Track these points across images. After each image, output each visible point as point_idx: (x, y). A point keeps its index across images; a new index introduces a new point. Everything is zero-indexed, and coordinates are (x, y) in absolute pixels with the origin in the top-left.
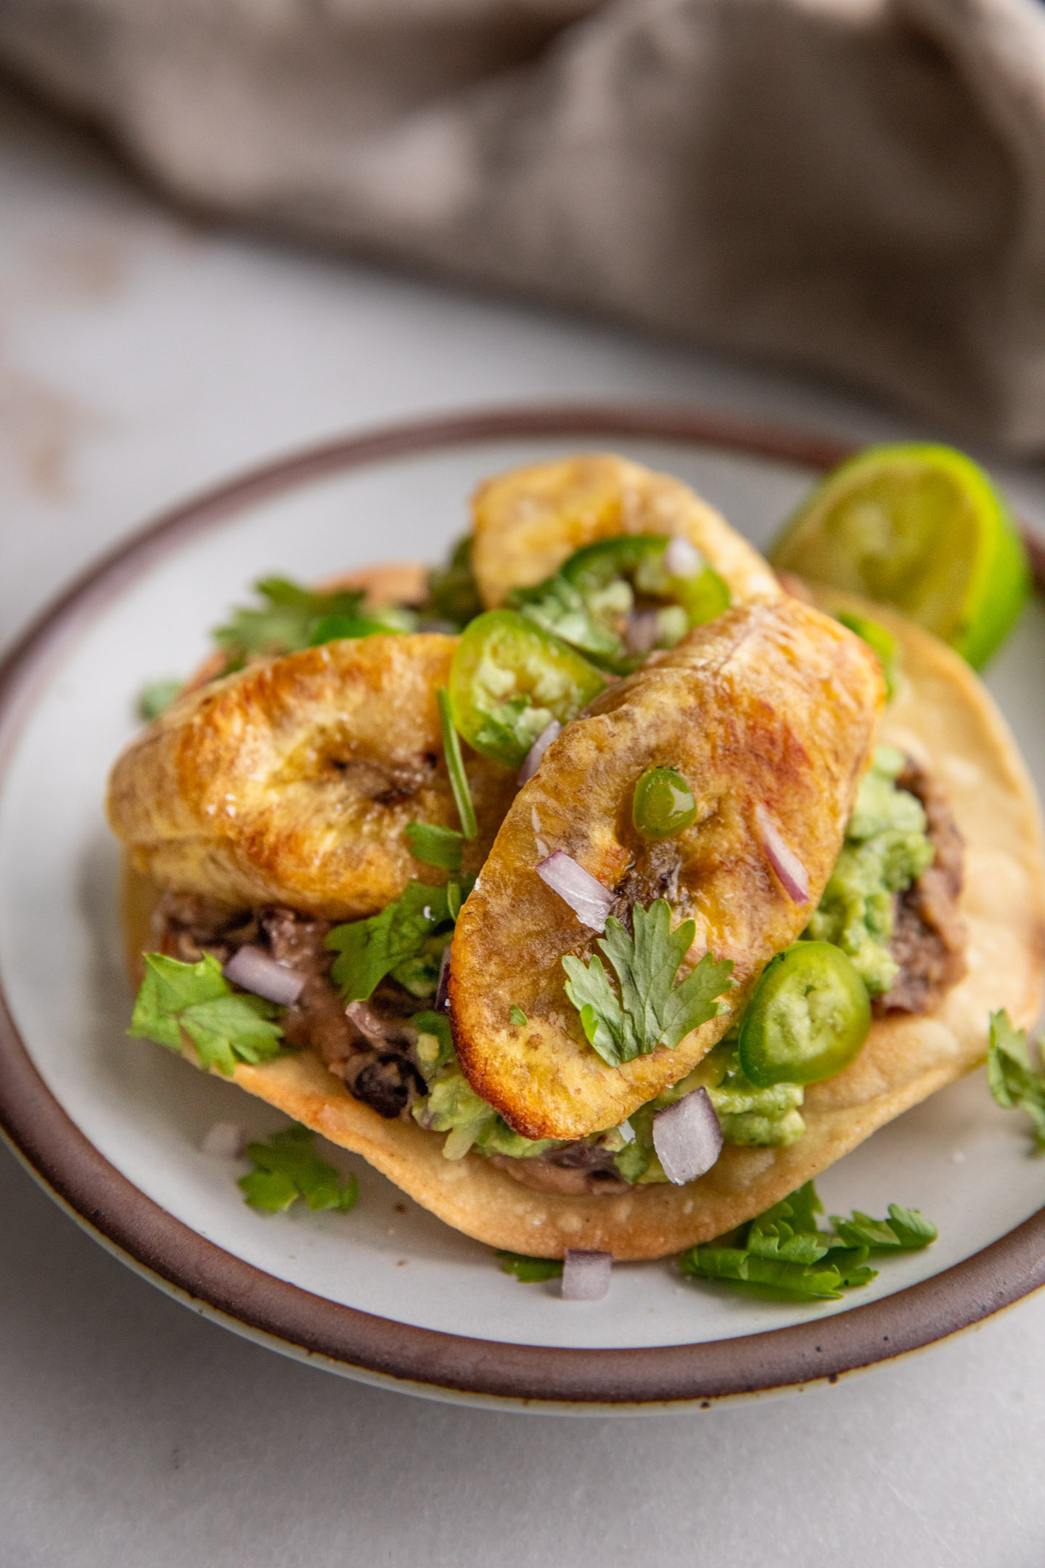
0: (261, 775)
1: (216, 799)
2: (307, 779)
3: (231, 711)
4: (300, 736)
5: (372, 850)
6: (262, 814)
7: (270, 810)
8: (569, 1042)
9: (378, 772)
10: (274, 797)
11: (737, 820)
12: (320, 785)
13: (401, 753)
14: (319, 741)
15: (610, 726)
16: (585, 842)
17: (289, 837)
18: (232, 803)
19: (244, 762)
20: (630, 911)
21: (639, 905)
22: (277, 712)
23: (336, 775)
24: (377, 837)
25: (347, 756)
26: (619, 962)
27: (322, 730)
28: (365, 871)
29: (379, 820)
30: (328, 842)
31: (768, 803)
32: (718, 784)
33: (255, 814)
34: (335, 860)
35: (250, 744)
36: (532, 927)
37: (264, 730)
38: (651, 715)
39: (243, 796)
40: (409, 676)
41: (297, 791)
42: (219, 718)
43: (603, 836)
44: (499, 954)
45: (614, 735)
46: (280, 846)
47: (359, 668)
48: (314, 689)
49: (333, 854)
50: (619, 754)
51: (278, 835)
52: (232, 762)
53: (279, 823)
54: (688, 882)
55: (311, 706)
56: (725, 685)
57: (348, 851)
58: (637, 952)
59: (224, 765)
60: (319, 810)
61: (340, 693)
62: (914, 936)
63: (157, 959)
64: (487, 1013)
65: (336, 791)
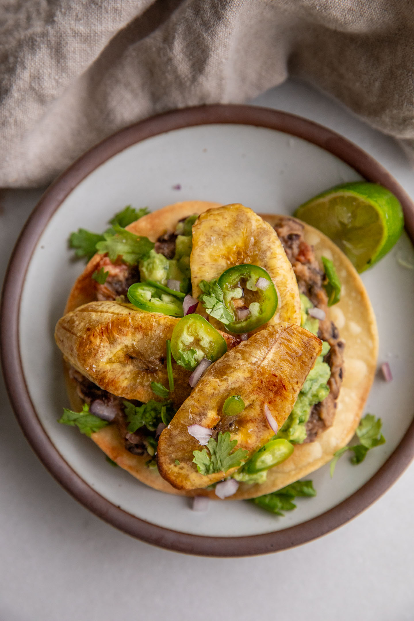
0: (104, 360)
1: (89, 365)
2: (120, 362)
3: (97, 336)
4: (119, 347)
5: (140, 388)
6: (104, 372)
7: (107, 371)
8: (193, 469)
9: (144, 363)
10: (108, 367)
11: (258, 408)
12: (124, 365)
13: (152, 358)
14: (125, 350)
15: (219, 383)
16: (205, 417)
17: (112, 381)
18: (95, 368)
19: (100, 354)
20: (218, 434)
21: (221, 433)
22: (112, 339)
23: (130, 362)
24: (141, 384)
25: (134, 355)
26: (212, 449)
27: (127, 346)
28: (136, 394)
29: (143, 378)
30: (125, 384)
31: (270, 403)
32: (253, 397)
33: (102, 371)
34: (127, 390)
35: (102, 349)
36: (184, 440)
37: (107, 344)
38: (234, 379)
39: (98, 366)
40: (158, 331)
41: (116, 366)
42: (92, 339)
43: (212, 414)
44: (173, 445)
45: (220, 386)
46: (109, 383)
47: (141, 327)
48: (125, 332)
49: (127, 388)
50: (221, 391)
51: (109, 380)
52: (95, 355)
53: (110, 376)
54: (239, 424)
55: (124, 338)
56: (261, 370)
57: (131, 387)
58: (218, 446)
59: (93, 354)
60: (123, 373)
61: (133, 334)
62: (315, 421)
63: (67, 410)
64: (167, 460)
65: (129, 368)
